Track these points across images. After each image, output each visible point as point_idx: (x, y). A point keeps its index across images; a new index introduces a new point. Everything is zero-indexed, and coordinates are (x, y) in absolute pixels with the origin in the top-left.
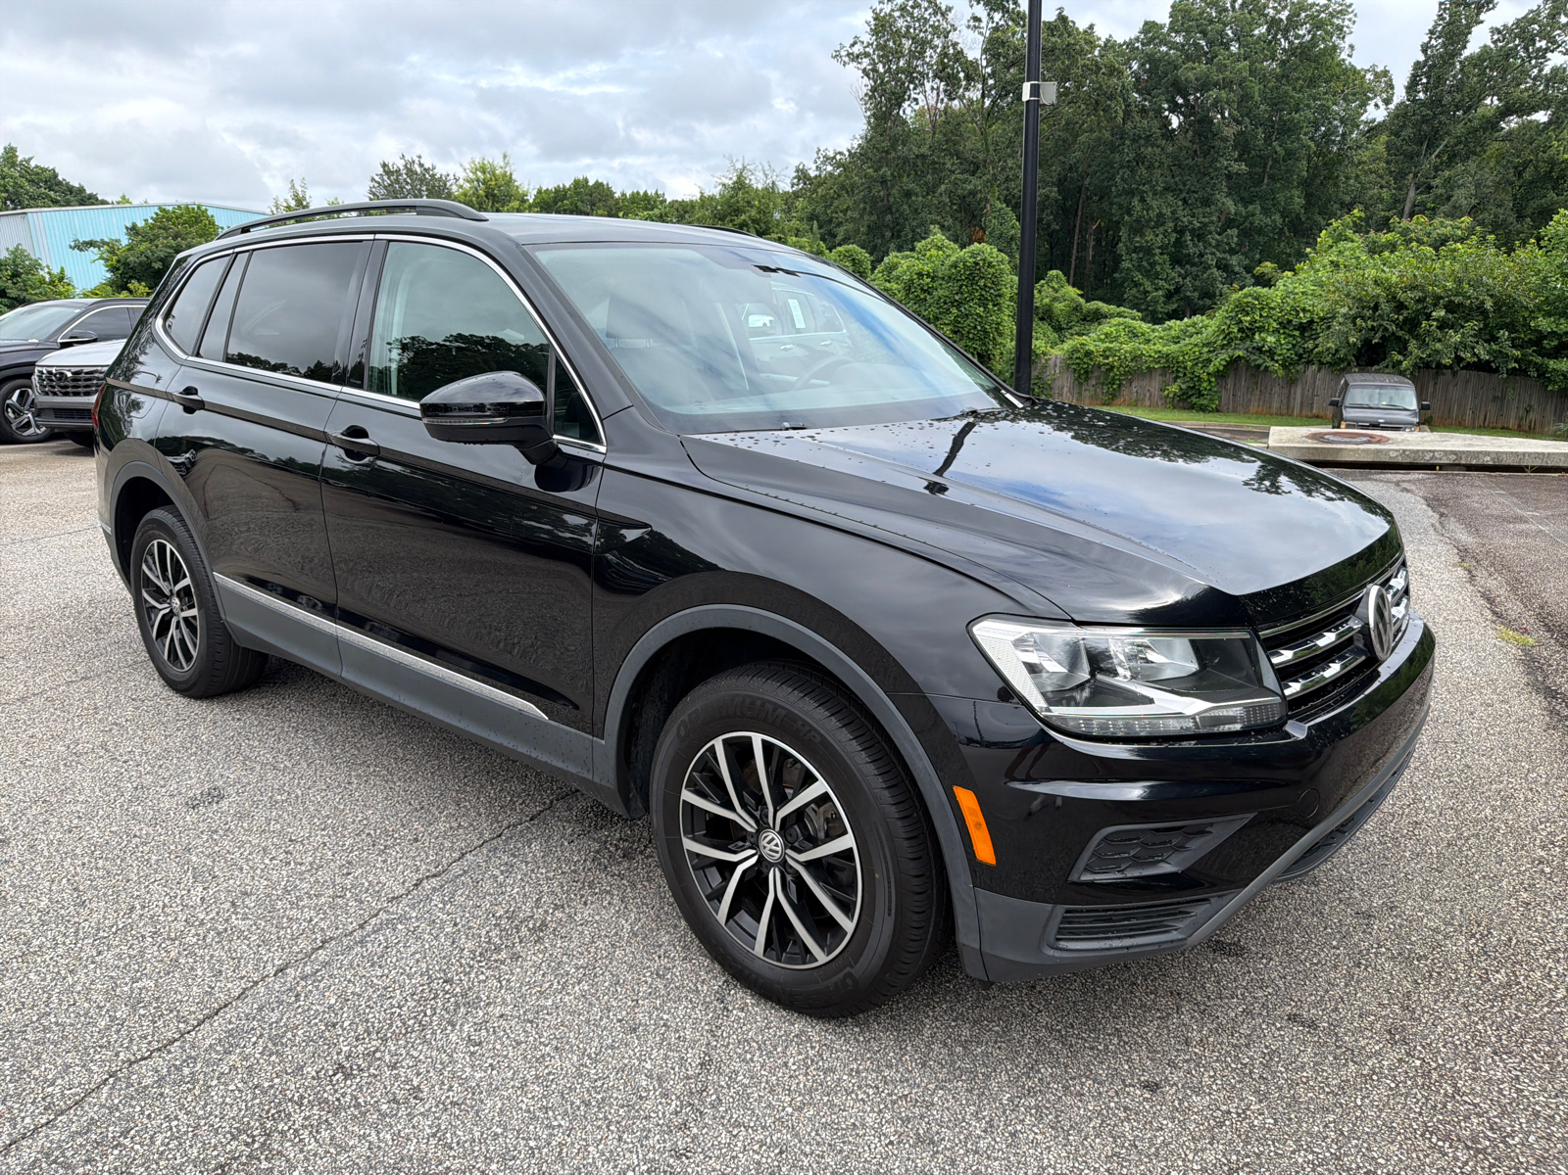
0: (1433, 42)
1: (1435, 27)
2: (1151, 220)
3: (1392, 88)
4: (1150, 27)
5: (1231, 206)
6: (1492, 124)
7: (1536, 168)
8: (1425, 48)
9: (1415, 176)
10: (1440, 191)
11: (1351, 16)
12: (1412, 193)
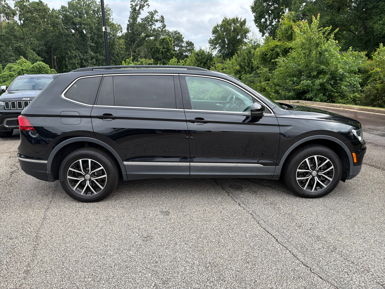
0: (130, 20)
1: (130, 16)
2: (73, 56)
3: (122, 29)
4: (63, 7)
5: (93, 54)
6: (144, 39)
7: (154, 49)
8: (129, 21)
9: (132, 49)
10: (138, 53)
11: (111, 11)
12: (132, 53)
